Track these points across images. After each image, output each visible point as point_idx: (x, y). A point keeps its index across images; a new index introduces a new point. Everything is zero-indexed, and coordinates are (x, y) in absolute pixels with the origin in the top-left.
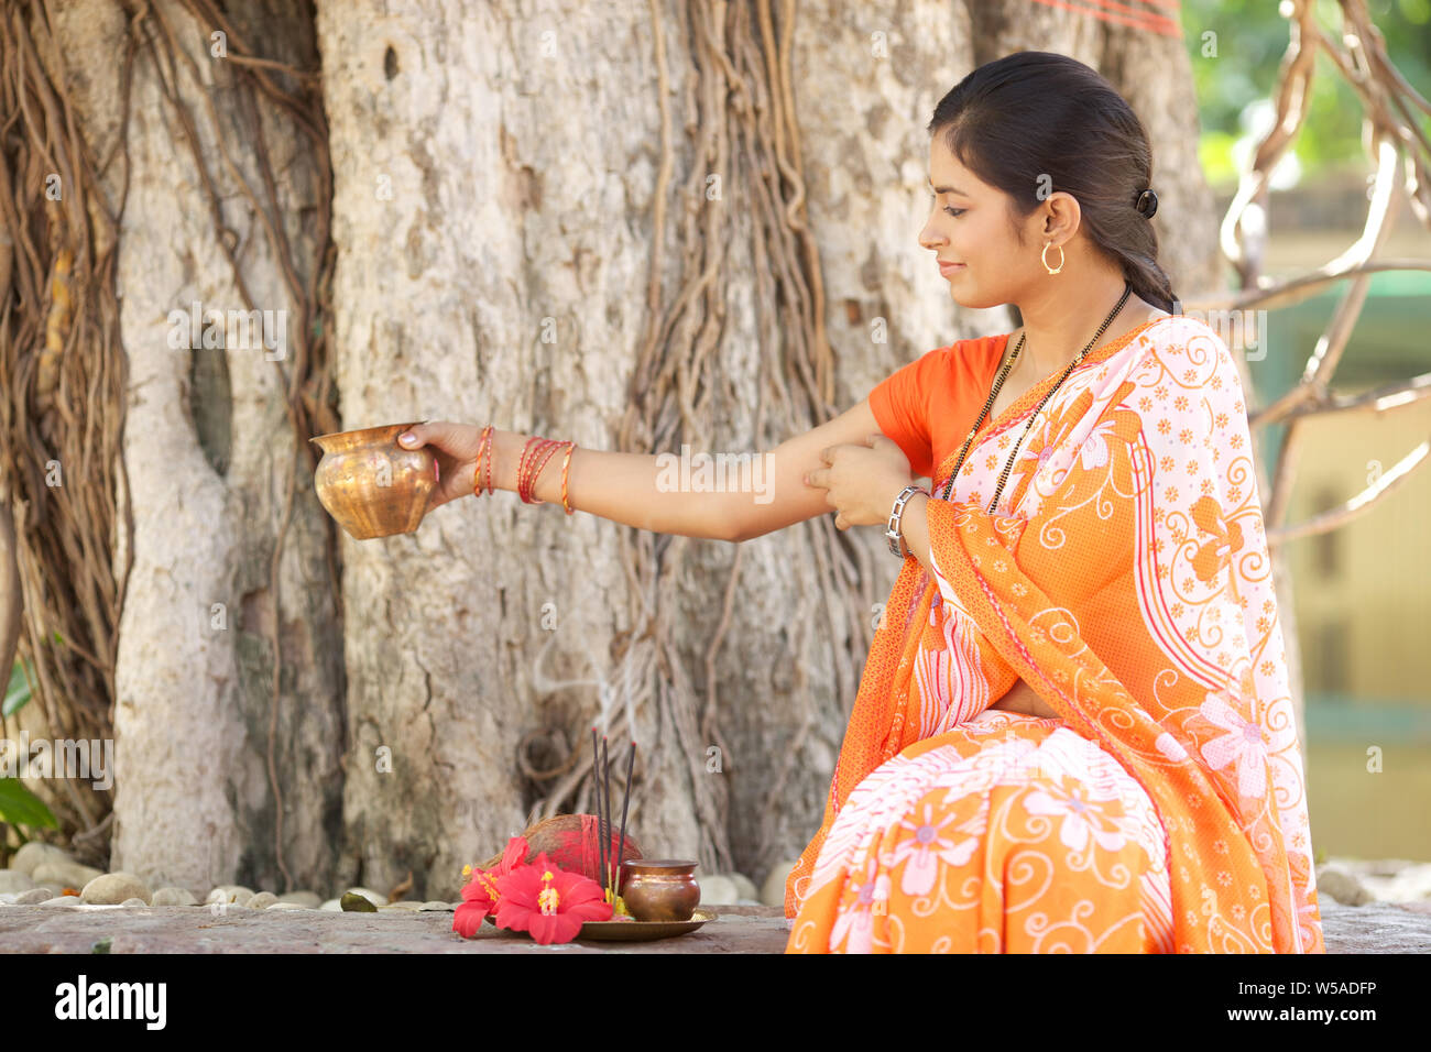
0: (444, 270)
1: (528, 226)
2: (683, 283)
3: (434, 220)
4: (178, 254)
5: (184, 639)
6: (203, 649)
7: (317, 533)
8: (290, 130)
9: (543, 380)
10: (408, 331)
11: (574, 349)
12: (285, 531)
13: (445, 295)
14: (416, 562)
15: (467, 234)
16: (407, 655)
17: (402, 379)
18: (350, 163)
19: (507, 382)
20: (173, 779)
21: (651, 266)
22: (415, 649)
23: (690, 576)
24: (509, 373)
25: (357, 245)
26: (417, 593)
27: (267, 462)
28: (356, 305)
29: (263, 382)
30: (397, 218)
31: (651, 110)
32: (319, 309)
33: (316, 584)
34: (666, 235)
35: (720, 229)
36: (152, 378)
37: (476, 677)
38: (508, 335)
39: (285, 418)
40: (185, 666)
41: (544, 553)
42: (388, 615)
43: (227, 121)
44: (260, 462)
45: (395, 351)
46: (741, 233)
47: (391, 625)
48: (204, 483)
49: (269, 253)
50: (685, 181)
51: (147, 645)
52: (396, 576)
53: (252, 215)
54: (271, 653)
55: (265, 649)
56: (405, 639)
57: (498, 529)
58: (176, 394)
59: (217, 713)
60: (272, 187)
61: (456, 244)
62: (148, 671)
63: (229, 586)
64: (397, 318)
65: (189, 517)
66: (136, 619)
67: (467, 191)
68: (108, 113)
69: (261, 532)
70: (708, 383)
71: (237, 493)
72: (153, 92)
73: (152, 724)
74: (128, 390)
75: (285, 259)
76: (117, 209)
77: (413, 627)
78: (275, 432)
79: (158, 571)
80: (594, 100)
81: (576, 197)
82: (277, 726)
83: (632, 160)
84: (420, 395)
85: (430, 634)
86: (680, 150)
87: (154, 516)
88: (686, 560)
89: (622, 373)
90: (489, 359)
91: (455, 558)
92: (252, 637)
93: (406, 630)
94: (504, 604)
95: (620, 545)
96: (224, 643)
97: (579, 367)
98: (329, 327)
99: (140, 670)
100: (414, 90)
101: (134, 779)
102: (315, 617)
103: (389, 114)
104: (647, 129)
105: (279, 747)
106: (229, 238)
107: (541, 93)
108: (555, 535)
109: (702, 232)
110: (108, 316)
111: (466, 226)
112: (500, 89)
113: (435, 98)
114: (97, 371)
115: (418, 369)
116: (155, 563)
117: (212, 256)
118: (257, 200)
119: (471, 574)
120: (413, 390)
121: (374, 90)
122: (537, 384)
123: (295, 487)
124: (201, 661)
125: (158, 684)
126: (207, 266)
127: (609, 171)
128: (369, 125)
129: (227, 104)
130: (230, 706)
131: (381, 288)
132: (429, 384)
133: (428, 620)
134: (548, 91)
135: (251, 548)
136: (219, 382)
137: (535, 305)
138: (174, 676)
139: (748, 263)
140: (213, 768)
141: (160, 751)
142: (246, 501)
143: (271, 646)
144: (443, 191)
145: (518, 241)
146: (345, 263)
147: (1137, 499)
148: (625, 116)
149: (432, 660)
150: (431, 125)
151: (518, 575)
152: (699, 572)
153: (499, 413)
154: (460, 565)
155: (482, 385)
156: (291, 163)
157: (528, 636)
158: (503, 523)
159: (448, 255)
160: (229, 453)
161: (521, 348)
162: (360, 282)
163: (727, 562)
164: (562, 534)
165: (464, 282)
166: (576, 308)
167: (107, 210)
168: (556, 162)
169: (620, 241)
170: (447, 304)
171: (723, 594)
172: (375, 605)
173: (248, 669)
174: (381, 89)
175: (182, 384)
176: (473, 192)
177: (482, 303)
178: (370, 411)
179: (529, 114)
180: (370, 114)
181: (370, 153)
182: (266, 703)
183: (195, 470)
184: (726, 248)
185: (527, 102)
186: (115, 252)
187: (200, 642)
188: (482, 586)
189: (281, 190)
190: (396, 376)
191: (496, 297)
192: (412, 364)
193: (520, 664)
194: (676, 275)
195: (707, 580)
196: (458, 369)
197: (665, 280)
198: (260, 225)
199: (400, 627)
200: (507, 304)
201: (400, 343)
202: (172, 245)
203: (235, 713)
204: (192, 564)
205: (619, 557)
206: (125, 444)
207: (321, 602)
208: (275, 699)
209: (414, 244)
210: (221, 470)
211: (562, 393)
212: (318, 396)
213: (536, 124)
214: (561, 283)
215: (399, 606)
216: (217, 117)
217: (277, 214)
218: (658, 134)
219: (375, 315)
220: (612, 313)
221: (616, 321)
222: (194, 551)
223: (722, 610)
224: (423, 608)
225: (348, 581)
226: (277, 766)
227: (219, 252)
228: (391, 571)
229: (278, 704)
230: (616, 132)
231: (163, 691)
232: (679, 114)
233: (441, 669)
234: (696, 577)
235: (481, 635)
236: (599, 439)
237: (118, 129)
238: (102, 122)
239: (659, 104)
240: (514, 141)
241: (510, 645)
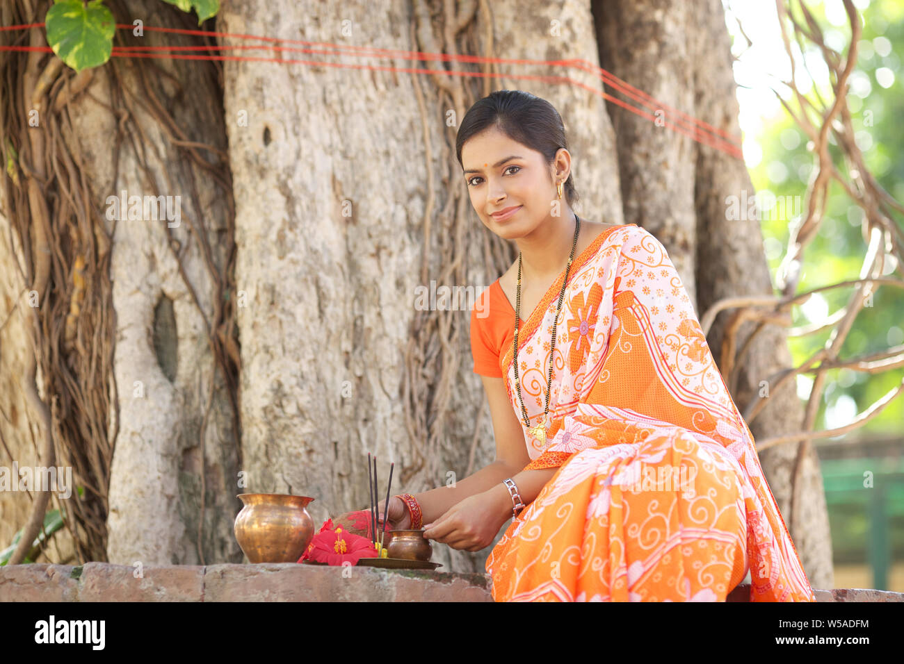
0: (299, 254)
1: (350, 234)
2: (442, 268)
3: (293, 226)
4: (146, 255)
5: (148, 472)
6: (159, 478)
7: (227, 415)
8: (211, 184)
9: (359, 322)
10: (278, 289)
11: (376, 304)
12: (208, 412)
13: (299, 269)
14: (283, 422)
15: (313, 235)
16: (278, 476)
17: (274, 317)
18: (244, 195)
19: (337, 321)
20: (141, 552)
21: (422, 258)
22: (282, 472)
23: (449, 441)
24: (338, 316)
25: (248, 242)
26: (284, 440)
27: (198, 373)
28: (248, 276)
29: (195, 327)
30: (271, 224)
31: (421, 169)
32: (228, 285)
33: (227, 444)
34: (431, 240)
35: (463, 238)
36: (130, 325)
37: (319, 489)
38: (337, 293)
39: (208, 348)
40: (148, 487)
41: (360, 423)
42: (267, 454)
43: (175, 179)
44: (193, 373)
45: (270, 300)
46: (477, 243)
47: (269, 459)
48: (160, 384)
49: (199, 254)
50: (442, 209)
51: (126, 476)
52: (271, 430)
53: (189, 232)
54: (200, 484)
55: (196, 481)
56: (277, 467)
57: (332, 406)
58: (144, 335)
59: (168, 516)
60: (201, 217)
61: (306, 240)
62: (127, 490)
63: (175, 444)
64: (271, 282)
65: (151, 403)
66: (120, 462)
67: (312, 209)
68: (106, 175)
69: (194, 414)
70: (457, 326)
71: (180, 391)
72: (132, 163)
73: (128, 521)
74: (117, 332)
75: (209, 258)
76: (110, 230)
77: (281, 459)
78: (202, 355)
79: (133, 434)
80: (388, 162)
81: (377, 217)
82: (203, 525)
83: (410, 197)
84: (285, 325)
85: (291, 463)
86: (439, 193)
87: (131, 403)
88: (446, 431)
89: (406, 320)
90: (326, 306)
91: (306, 419)
92: (188, 473)
93: (277, 462)
94: (336, 451)
95: (405, 419)
96: (172, 476)
97: (379, 314)
98: (234, 293)
99: (122, 491)
100: (281, 152)
101: (118, 554)
102: (226, 463)
103: (266, 165)
104: (419, 180)
105: (204, 537)
106: (176, 245)
107: (356, 157)
108: (367, 412)
109: (453, 239)
110: (105, 291)
111: (312, 230)
112: (331, 154)
113: (293, 156)
114: (99, 323)
115: (283, 310)
116: (131, 429)
117: (166, 256)
118: (192, 224)
119: (316, 429)
120: (281, 322)
121: (257, 151)
122: (355, 325)
123: (214, 387)
124: (158, 485)
125: (132, 497)
126: (163, 261)
127: (396, 203)
128: (254, 172)
129: (175, 169)
130: (175, 512)
131: (262, 265)
132: (290, 318)
133: (290, 455)
134: (360, 156)
135: (188, 423)
136: (170, 330)
137: (354, 280)
138: (142, 492)
139: (481, 260)
140: (165, 546)
141: (133, 536)
142: (185, 396)
143: (200, 479)
144: (298, 209)
145: (344, 242)
146: (242, 254)
147: (644, 335)
148: (406, 172)
149: (292, 479)
150: (290, 171)
151: (345, 435)
152: (454, 438)
153: (332, 339)
154: (309, 423)
155: (322, 321)
156: (212, 203)
157: (351, 471)
158: (336, 403)
159: (301, 245)
160: (176, 368)
161: (345, 302)
162: (250, 262)
163: (471, 433)
164: (371, 412)
165: (310, 262)
166: (377, 280)
167: (104, 230)
168: (365, 196)
169: (403, 243)
170: (300, 274)
171: (468, 452)
172: (259, 448)
173: (186, 492)
174: (261, 151)
175: (148, 331)
176: (316, 211)
177: (321, 274)
178: (256, 336)
179: (349, 169)
180: (255, 165)
181: (255, 188)
182: (197, 512)
183: (155, 377)
184: (467, 249)
185: (348, 162)
186: (109, 255)
187: (157, 474)
188: (322, 437)
189: (206, 219)
190: (270, 315)
191: (330, 271)
192: (280, 307)
193: (346, 487)
194: (437, 264)
195: (459, 444)
196: (307, 311)
197: (431, 267)
198: (194, 238)
199: (274, 460)
200: (337, 275)
201: (273, 296)
202: (143, 249)
203: (178, 516)
204: (153, 429)
205: (405, 426)
206: (114, 362)
207: (230, 454)
208: (202, 509)
209: (281, 239)
210: (171, 379)
211: (370, 329)
212: (227, 333)
213: (353, 175)
214: (368, 266)
215: (273, 448)
216: (169, 176)
217: (204, 232)
218: (426, 183)
219: (259, 280)
220: (399, 284)
221: (402, 288)
222: (154, 422)
223: (468, 461)
224: (287, 449)
225: (244, 438)
226: (203, 548)
227: (170, 253)
228: (268, 427)
229: (204, 513)
230: (401, 181)
231: (135, 501)
232: (438, 172)
233: (298, 483)
234: (452, 442)
235: (322, 465)
236: (392, 357)
237: (111, 185)
238: (102, 180)
239: (426, 166)
240: (341, 184)
241: (340, 475)
